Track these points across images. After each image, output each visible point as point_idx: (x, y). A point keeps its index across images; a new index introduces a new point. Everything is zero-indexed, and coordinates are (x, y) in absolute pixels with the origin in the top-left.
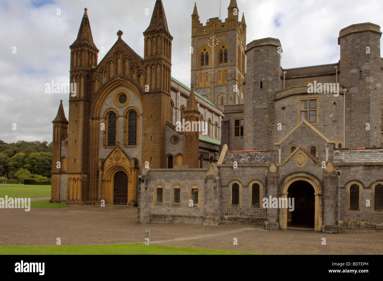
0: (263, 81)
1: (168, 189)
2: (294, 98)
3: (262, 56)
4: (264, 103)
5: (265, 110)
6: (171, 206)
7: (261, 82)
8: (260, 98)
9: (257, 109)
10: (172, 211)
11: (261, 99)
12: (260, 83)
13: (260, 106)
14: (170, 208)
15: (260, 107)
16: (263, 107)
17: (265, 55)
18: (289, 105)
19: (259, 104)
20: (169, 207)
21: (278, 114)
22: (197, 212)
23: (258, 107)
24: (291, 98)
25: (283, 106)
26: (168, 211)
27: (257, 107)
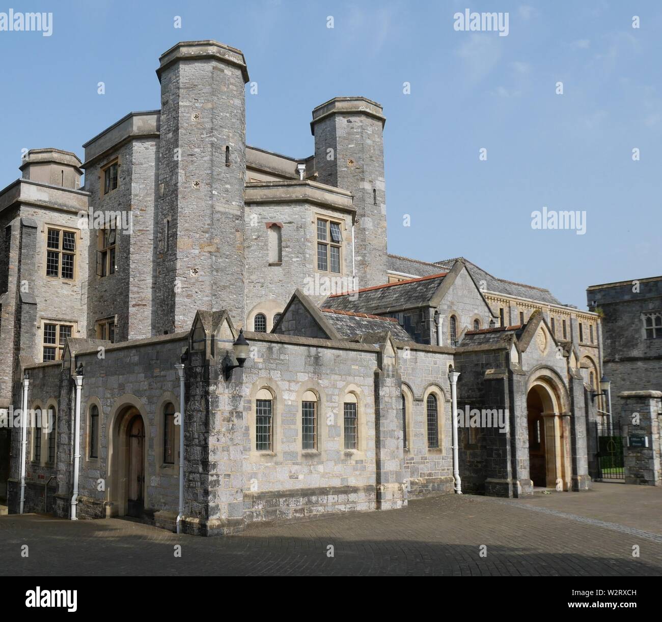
0: (230, 148)
1: (290, 403)
2: (307, 209)
3: (228, 86)
4: (234, 203)
5: (237, 221)
6: (299, 459)
7: (227, 148)
8: (226, 186)
9: (222, 213)
10: (301, 477)
11: (227, 190)
12: (224, 149)
13: (226, 206)
14: (296, 467)
15: (227, 210)
16: (231, 211)
17: (235, 88)
18: (290, 223)
19: (224, 201)
20: (294, 464)
21: (254, 237)
22: (360, 475)
23: (222, 209)
24: (297, 209)
25: (273, 221)
26: (291, 477)
27: (220, 207)
